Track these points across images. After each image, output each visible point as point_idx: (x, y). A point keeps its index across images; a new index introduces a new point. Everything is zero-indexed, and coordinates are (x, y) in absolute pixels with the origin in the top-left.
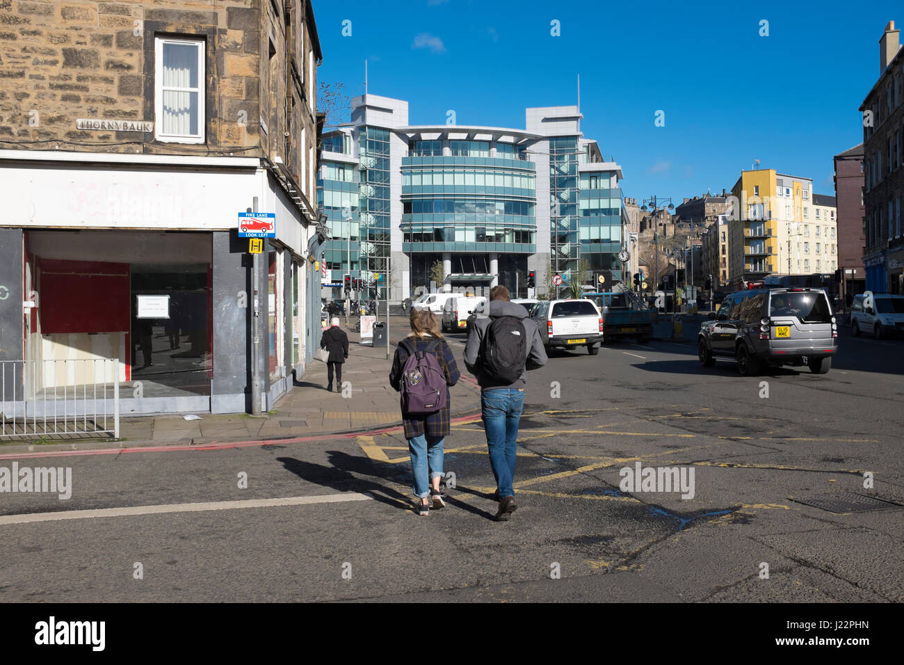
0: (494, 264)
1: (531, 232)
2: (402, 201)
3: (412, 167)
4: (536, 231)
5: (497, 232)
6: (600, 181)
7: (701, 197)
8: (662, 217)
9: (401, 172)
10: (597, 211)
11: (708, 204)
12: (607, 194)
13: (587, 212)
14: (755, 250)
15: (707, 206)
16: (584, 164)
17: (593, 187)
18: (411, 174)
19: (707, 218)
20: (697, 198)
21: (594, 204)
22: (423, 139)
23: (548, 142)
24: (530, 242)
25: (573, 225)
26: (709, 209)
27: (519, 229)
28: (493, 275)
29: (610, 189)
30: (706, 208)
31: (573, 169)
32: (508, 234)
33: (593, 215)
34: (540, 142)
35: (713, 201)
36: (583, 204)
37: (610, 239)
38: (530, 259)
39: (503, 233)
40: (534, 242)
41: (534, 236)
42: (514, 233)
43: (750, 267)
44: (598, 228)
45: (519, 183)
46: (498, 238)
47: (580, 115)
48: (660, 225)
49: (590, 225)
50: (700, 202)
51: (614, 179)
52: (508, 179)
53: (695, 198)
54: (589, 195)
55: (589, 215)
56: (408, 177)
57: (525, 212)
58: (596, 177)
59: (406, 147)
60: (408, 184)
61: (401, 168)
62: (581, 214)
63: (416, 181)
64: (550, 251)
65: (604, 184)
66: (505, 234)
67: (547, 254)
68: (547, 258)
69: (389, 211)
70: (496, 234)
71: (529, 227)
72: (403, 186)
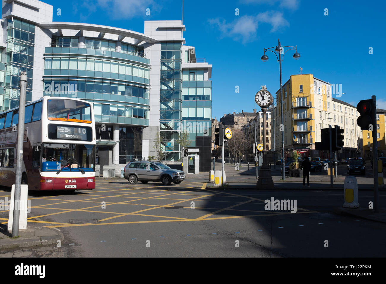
0: (117, 133)
1: (146, 110)
2: (43, 81)
3: (53, 55)
4: (149, 110)
5: (119, 109)
6: (196, 76)
7: (232, 114)
8: (214, 122)
9: (44, 58)
10: (194, 97)
11: (235, 117)
12: (202, 85)
13: (187, 97)
14: (300, 129)
15: (235, 118)
16: (185, 64)
17: (192, 79)
18: (52, 60)
19: (235, 123)
20: (230, 114)
21: (192, 92)
22: (64, 35)
23: (160, 45)
24: (145, 117)
25: (177, 106)
26: (236, 119)
27: (136, 107)
28: (116, 141)
29: (204, 81)
30: (234, 119)
31: (178, 64)
32: (128, 111)
33: (191, 99)
34: (155, 45)
35: (237, 115)
36: (185, 92)
37: (204, 117)
38: (144, 130)
39: (124, 109)
40: (147, 117)
41: (148, 114)
42: (133, 110)
43: (297, 140)
44: (195, 109)
45: (137, 73)
46: (120, 113)
47: (184, 26)
48: (213, 126)
49: (189, 106)
50: (232, 116)
51: (206, 75)
52: (129, 69)
53: (229, 114)
54: (189, 85)
55: (189, 99)
56: (50, 63)
57: (141, 95)
58: (194, 73)
59: (50, 40)
60: (49, 68)
61: (44, 55)
62: (183, 99)
63: (56, 65)
64: (159, 125)
65: (199, 77)
66: (125, 110)
67: (157, 127)
68: (157, 130)
69: (32, 88)
70: (118, 110)
71: (144, 106)
72: (44, 69)
